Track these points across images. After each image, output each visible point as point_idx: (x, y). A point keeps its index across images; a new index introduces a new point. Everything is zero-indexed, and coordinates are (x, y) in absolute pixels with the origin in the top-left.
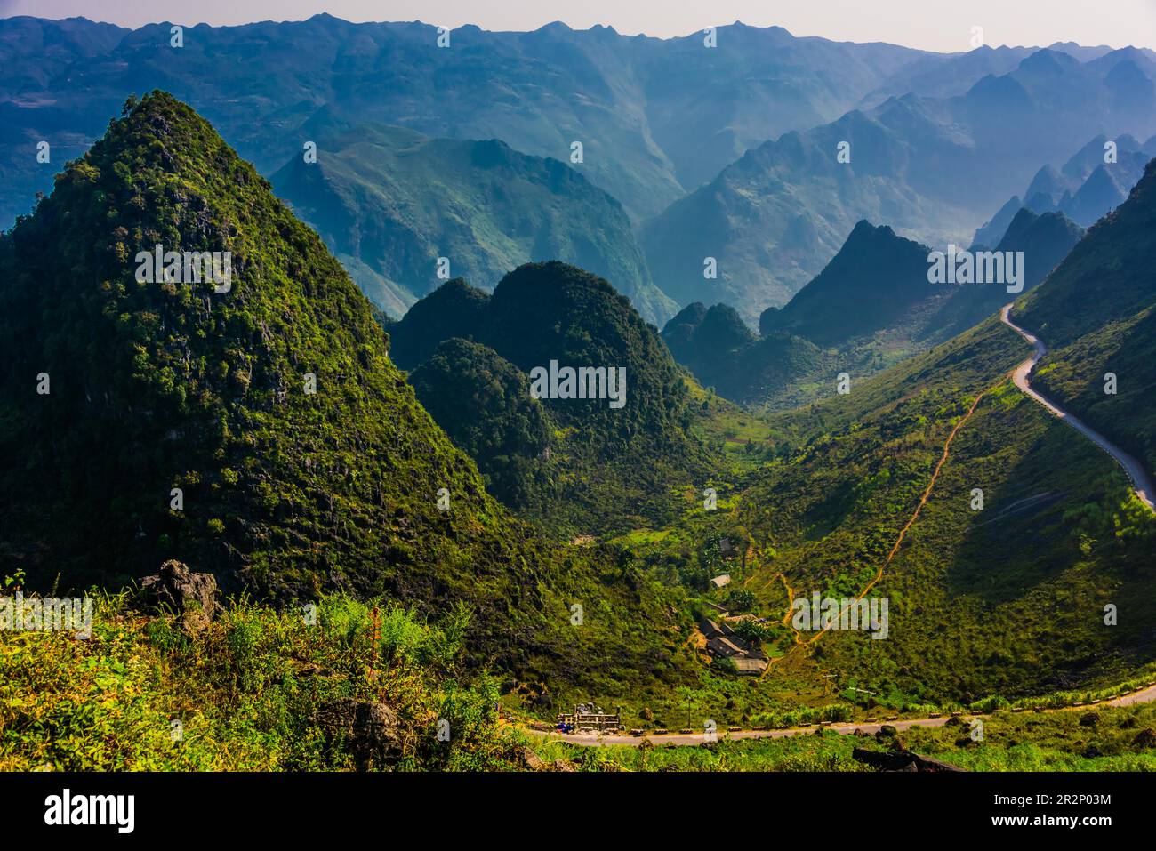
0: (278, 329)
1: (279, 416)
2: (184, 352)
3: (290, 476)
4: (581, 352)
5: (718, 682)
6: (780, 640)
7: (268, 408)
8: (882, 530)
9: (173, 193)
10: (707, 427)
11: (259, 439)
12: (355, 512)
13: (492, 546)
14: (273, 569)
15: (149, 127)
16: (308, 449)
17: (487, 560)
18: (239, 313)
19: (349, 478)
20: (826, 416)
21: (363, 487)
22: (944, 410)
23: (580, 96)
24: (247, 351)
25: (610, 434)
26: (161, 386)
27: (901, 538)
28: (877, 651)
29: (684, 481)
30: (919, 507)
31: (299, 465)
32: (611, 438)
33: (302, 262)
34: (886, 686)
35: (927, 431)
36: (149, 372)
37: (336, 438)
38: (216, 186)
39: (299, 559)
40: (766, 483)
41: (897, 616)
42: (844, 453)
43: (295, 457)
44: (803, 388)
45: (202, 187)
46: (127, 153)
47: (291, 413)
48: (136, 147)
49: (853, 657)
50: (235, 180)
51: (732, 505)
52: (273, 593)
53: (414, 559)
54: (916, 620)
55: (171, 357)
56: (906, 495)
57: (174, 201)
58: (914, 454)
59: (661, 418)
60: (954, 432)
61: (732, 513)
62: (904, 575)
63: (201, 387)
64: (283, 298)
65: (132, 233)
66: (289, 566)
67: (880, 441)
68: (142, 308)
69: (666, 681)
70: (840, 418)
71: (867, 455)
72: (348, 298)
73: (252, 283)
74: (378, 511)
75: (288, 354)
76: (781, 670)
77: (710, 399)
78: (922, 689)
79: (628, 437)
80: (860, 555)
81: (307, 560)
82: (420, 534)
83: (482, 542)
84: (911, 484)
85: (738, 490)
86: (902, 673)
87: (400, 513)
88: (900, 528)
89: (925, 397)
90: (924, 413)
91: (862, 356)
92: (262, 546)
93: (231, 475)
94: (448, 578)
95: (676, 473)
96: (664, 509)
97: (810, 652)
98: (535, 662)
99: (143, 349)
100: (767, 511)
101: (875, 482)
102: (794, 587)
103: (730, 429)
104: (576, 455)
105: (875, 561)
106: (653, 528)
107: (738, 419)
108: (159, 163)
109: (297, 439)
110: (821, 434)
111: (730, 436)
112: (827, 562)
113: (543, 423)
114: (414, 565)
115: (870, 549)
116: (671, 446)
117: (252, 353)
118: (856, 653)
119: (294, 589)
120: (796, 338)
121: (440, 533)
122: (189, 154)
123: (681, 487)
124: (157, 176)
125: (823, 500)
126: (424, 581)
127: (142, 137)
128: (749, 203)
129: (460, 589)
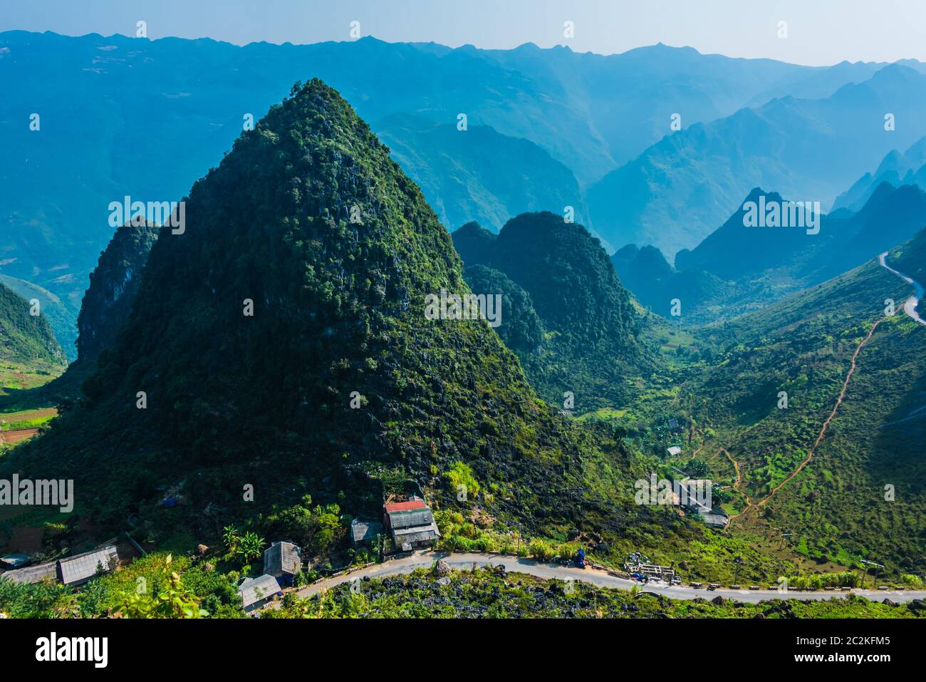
0: (403, 256)
1: (404, 321)
2: (339, 270)
3: (413, 365)
4: (564, 278)
5: (719, 538)
6: (734, 501)
7: (397, 315)
8: (807, 421)
9: (332, 153)
10: (646, 335)
11: (391, 337)
12: (458, 394)
13: (548, 424)
14: (403, 436)
15: (313, 104)
16: (425, 346)
17: (545, 434)
18: (378, 244)
19: (453, 369)
20: (737, 331)
21: (462, 376)
22: (847, 332)
23: (544, 95)
24: (383, 272)
25: (583, 338)
26: (323, 295)
27: (824, 429)
28: (819, 517)
29: (635, 374)
30: (837, 406)
31: (419, 357)
32: (583, 340)
33: (414, 207)
34: (833, 546)
35: (835, 347)
36: (315, 285)
37: (442, 338)
38: (359, 149)
39: (421, 429)
40: (699, 379)
41: (830, 490)
42: (762, 360)
43: (416, 352)
44: (710, 309)
45: (350, 149)
46: (298, 123)
47: (412, 318)
48: (304, 119)
49: (798, 519)
50: (370, 145)
51: (674, 394)
52: (404, 453)
53: (498, 432)
54: (848, 495)
55: (331, 274)
56: (824, 395)
57: (332, 159)
58: (827, 364)
59: (620, 327)
60: (858, 349)
61: (675, 400)
62: (831, 458)
63: (351, 298)
64: (404, 233)
65: (304, 182)
66: (414, 433)
67: (794, 352)
68: (310, 237)
69: (681, 536)
70: (748, 332)
71: (785, 363)
72: (441, 235)
73: (386, 221)
74: (473, 394)
75: (411, 275)
76: (740, 526)
77: (648, 314)
78: (865, 551)
79: (596, 340)
80: (791, 440)
81: (426, 430)
82: (501, 413)
83: (541, 421)
84: (826, 387)
85: (678, 383)
86: (844, 536)
87: (486, 396)
88: (823, 420)
89: (822, 320)
90: (828, 333)
91: (755, 287)
92: (394, 417)
93: (372, 363)
94: (522, 447)
95: (630, 368)
96: (623, 394)
97: (761, 513)
98: (589, 516)
99: (311, 267)
100: (704, 401)
101: (796, 384)
102: (738, 460)
103: (664, 337)
104: (559, 352)
105: (805, 445)
106: (615, 408)
107: (669, 330)
108: (321, 131)
109: (416, 338)
110: (736, 344)
111: (664, 342)
112: (764, 443)
113: (538, 328)
114: (498, 436)
115: (799, 436)
116: (626, 348)
117: (386, 274)
118: (801, 516)
119: (418, 451)
120: (706, 272)
121: (513, 413)
122: (340, 125)
123: (634, 379)
124: (320, 140)
125: (750, 395)
126: (506, 449)
127: (308, 112)
128: (664, 174)
129: (530, 456)
